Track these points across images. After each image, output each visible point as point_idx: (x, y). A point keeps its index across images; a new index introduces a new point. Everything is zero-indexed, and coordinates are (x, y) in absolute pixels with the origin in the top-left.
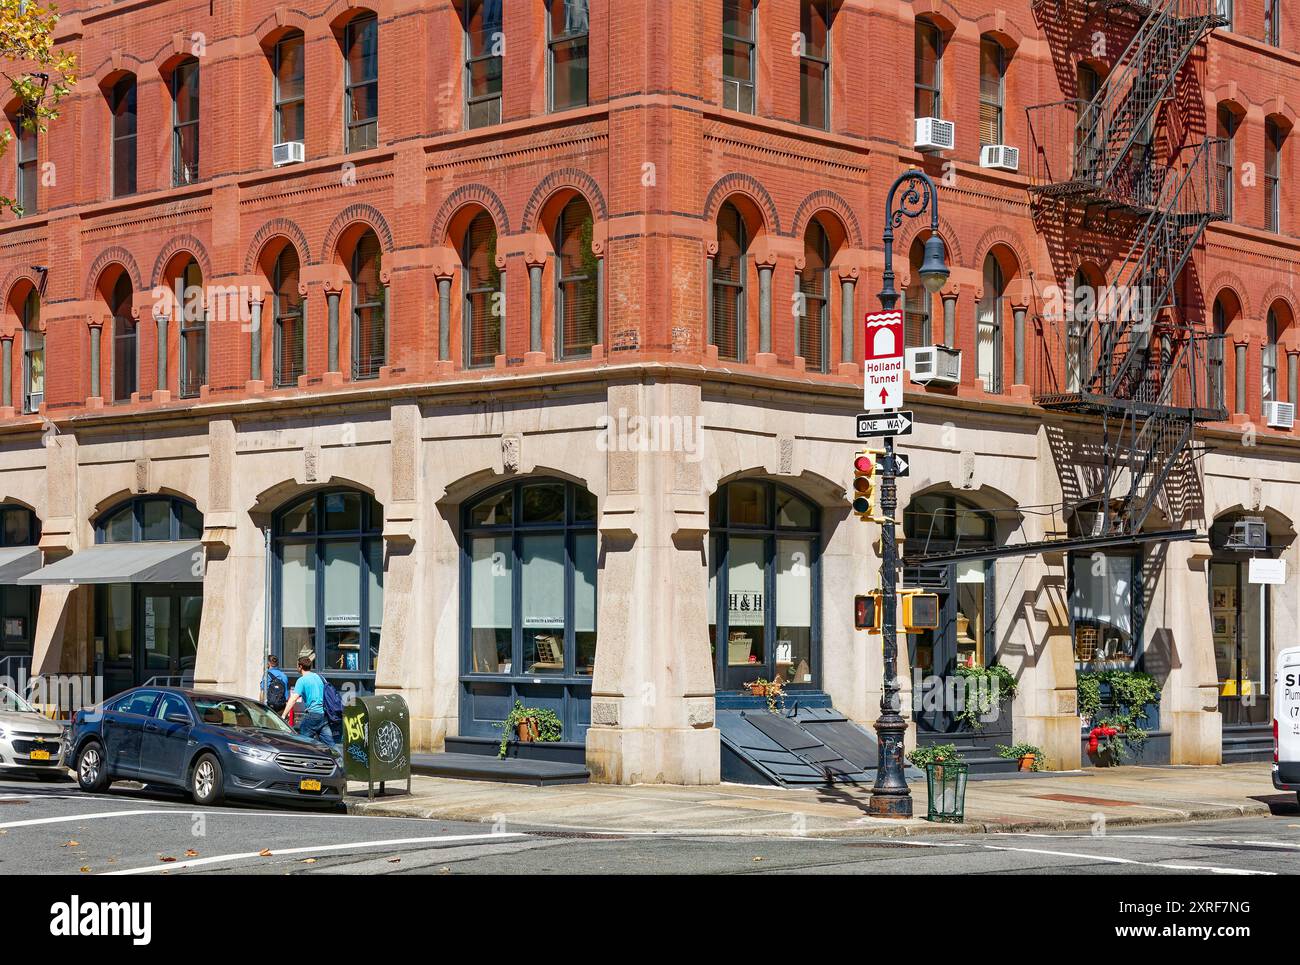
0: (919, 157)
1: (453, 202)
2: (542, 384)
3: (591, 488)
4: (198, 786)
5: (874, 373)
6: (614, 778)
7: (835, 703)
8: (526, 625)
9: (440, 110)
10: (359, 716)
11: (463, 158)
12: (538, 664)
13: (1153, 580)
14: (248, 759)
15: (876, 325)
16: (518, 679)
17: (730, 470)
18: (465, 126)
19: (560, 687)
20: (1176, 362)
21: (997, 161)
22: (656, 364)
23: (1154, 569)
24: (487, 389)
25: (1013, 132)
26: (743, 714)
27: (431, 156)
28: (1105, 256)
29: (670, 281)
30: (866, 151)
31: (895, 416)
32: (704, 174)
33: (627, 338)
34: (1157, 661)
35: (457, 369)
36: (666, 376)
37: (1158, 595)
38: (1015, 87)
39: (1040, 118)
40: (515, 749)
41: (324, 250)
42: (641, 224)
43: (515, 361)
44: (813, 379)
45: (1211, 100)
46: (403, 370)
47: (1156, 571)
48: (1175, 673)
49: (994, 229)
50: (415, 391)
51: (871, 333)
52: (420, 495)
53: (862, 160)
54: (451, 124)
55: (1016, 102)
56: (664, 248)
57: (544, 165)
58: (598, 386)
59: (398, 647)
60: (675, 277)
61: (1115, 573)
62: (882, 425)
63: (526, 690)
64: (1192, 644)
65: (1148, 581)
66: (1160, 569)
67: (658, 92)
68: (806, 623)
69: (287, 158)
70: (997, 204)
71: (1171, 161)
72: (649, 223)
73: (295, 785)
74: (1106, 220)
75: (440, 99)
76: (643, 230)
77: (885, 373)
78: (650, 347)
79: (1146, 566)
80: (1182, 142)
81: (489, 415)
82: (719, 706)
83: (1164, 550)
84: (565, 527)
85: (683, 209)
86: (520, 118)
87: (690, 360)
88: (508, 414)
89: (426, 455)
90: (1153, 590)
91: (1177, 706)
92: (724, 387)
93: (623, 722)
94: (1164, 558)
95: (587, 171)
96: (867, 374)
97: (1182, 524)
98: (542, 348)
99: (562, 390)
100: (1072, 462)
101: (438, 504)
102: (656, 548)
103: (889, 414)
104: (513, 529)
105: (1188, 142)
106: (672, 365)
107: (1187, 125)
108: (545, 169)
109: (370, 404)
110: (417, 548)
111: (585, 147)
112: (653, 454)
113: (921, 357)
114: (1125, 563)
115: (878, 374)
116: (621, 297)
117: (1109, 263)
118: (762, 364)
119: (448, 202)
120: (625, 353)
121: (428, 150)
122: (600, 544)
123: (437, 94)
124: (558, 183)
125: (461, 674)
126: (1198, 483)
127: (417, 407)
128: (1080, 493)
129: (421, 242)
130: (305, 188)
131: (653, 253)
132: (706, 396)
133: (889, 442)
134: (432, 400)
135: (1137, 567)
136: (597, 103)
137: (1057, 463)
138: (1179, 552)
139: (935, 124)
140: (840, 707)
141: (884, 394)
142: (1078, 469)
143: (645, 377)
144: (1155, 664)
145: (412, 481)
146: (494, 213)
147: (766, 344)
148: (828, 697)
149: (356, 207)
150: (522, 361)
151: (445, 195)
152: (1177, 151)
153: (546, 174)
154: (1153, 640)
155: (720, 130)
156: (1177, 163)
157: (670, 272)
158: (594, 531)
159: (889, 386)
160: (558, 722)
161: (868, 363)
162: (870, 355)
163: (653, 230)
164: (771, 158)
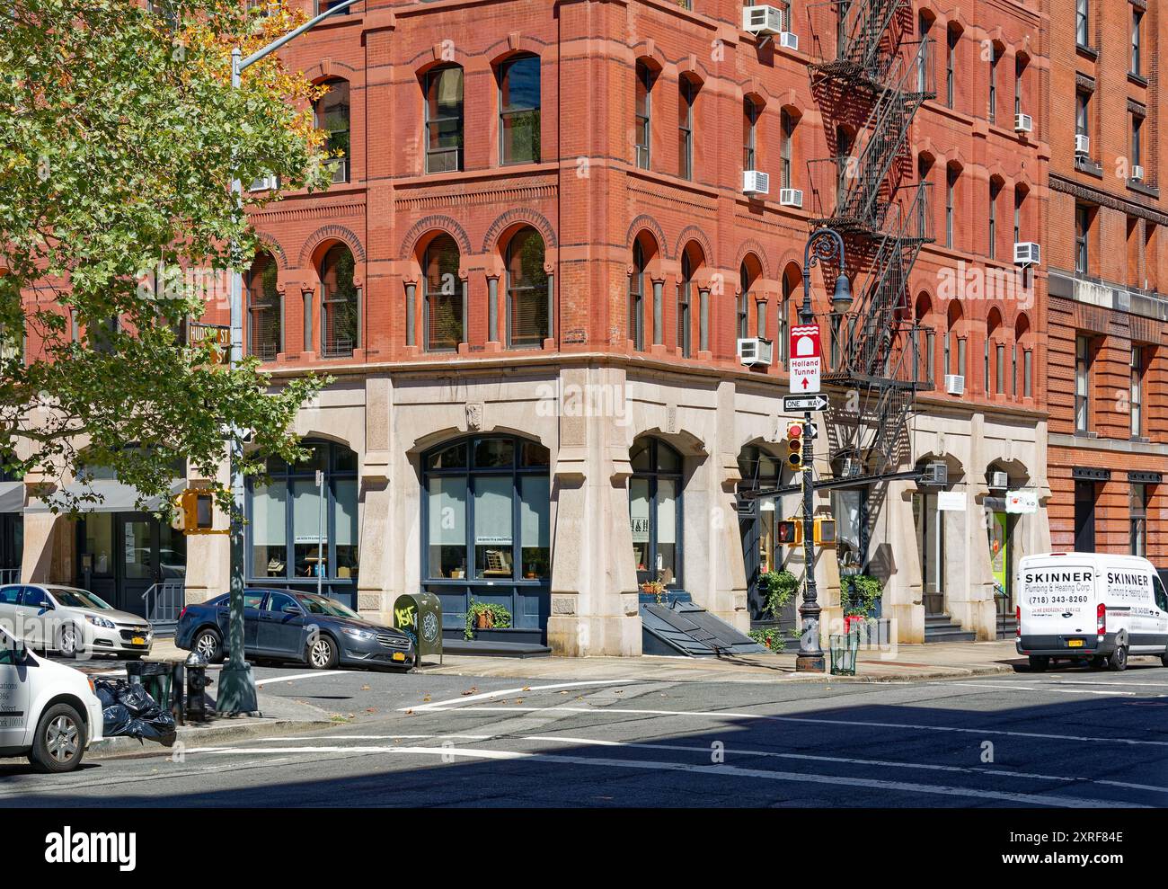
0: (746, 199)
1: (420, 228)
2: (503, 366)
3: (544, 443)
4: (314, 658)
5: (797, 368)
6: (572, 652)
7: (694, 599)
8: (478, 542)
9: (408, 158)
10: (409, 609)
11: (428, 195)
12: (487, 572)
13: (877, 508)
14: (353, 637)
15: (799, 334)
16: (471, 582)
17: (640, 431)
18: (425, 171)
19: (511, 588)
20: (894, 347)
21: (789, 200)
22: (601, 354)
23: (878, 499)
24: (454, 368)
25: (798, 179)
26: (645, 606)
27: (400, 192)
28: (853, 270)
29: (608, 293)
30: (715, 196)
31: (814, 398)
32: (626, 214)
33: (576, 335)
34: (880, 568)
35: (420, 352)
36: (606, 363)
37: (881, 519)
38: (799, 146)
39: (815, 169)
40: (478, 633)
41: (301, 259)
42: (587, 253)
43: (477, 348)
44: (687, 363)
45: (915, 153)
46: (377, 352)
47: (879, 501)
48: (893, 577)
49: (788, 251)
50: (388, 368)
51: (795, 339)
52: (392, 447)
53: (713, 202)
54: (417, 169)
55: (800, 157)
56: (603, 269)
57: (502, 204)
58: (552, 368)
59: (377, 559)
60: (611, 291)
61: (845, 502)
62: (804, 403)
63: (479, 591)
64: (905, 556)
65: (873, 508)
66: (882, 500)
67: (599, 157)
68: (672, 540)
69: (262, 185)
70: (790, 232)
71: (891, 198)
72: (593, 252)
73: (389, 656)
74: (853, 242)
75: (408, 150)
76: (588, 257)
77: (806, 368)
78: (595, 341)
79: (871, 497)
80: (898, 184)
81: (454, 387)
82: (641, 600)
83: (886, 485)
84: (514, 471)
85: (615, 242)
86: (479, 169)
87: (620, 351)
88: (471, 387)
89: (397, 415)
90: (877, 515)
91: (894, 601)
92: (638, 370)
93: (579, 613)
94: (886, 491)
95: (540, 211)
96: (792, 368)
97: (897, 467)
98: (499, 339)
99: (520, 370)
100: (833, 422)
101: (408, 453)
102: (598, 486)
103: (809, 396)
104: (468, 472)
105: (902, 184)
106: (611, 354)
107: (901, 170)
108: (502, 208)
109: (347, 377)
110: (391, 486)
111: (537, 193)
112: (597, 419)
113: (745, 346)
114: (854, 496)
115: (801, 368)
116: (571, 304)
117: (855, 274)
118: (657, 353)
119: (415, 227)
120: (574, 345)
121: (397, 187)
122: (552, 483)
123: (405, 146)
124: (515, 219)
125: (422, 578)
126: (908, 437)
127: (390, 380)
128: (838, 445)
129: (392, 256)
130: (282, 210)
131: (595, 274)
132: (630, 377)
133: (808, 415)
134: (403, 376)
135: (864, 498)
136: (548, 161)
137: (826, 423)
138: (896, 488)
139: (758, 174)
140: (698, 601)
141: (805, 382)
142: (837, 426)
143: (591, 363)
144: (876, 569)
145: (386, 435)
146: (457, 237)
147: (659, 339)
148: (689, 594)
149: (331, 227)
150: (483, 348)
151: (413, 222)
152: (895, 190)
153: (502, 212)
154: (876, 553)
155: (635, 182)
156: (895, 200)
157: (608, 287)
158: (548, 474)
159: (808, 377)
160: (508, 614)
161: (792, 360)
162: (794, 355)
163: (596, 257)
164: (661, 202)
